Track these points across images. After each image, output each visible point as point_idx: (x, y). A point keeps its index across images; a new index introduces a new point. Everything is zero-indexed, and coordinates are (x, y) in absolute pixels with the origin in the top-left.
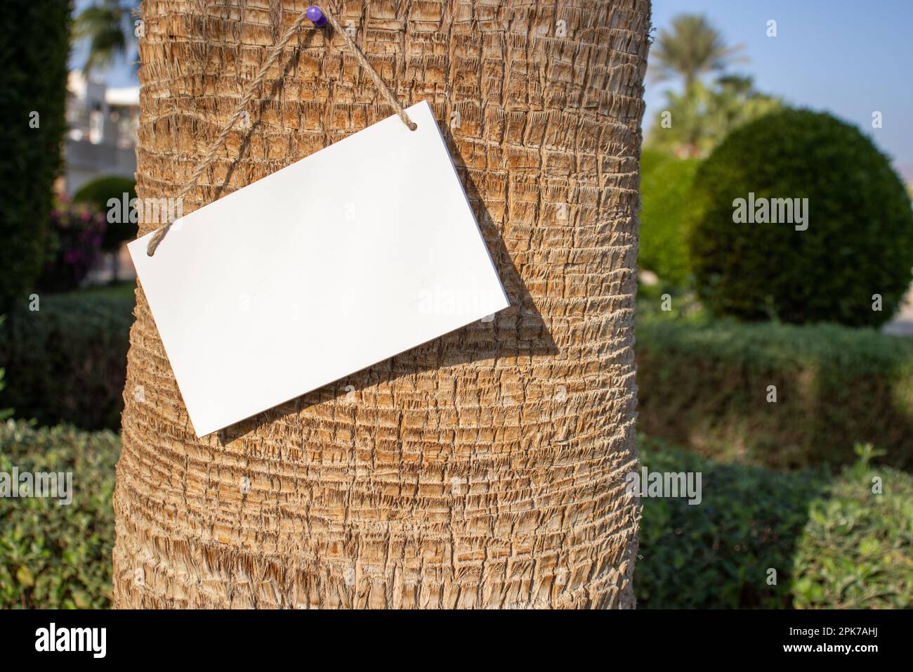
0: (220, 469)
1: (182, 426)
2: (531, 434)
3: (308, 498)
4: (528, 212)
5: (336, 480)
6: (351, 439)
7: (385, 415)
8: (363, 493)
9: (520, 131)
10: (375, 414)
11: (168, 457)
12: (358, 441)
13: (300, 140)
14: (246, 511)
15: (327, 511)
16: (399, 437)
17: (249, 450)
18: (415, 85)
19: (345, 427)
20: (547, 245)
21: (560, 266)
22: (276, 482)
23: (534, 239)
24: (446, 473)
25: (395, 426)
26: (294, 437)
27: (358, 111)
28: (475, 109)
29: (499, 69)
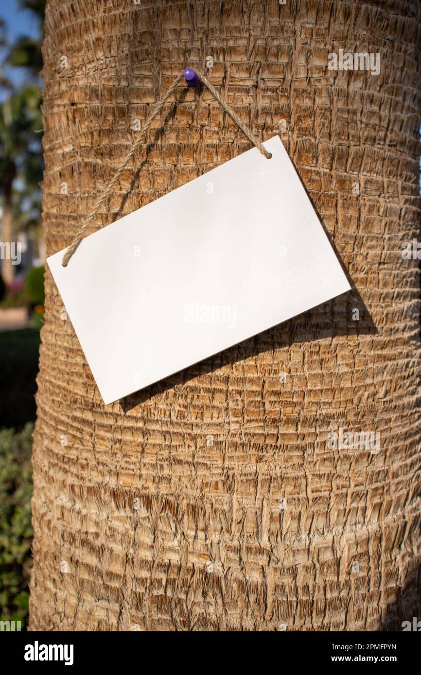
0: (123, 429)
1: (90, 398)
2: (360, 393)
3: (193, 448)
4: (352, 223)
5: (215, 433)
6: (226, 400)
7: (251, 381)
8: (236, 442)
9: (344, 161)
10: (243, 380)
11: (79, 422)
12: (231, 402)
13: (178, 172)
14: (146, 461)
15: (209, 457)
16: (262, 398)
17: (146, 413)
18: (266, 127)
19: (221, 391)
20: (366, 248)
21: (375, 264)
22: (167, 436)
23: (357, 243)
24: (299, 424)
25: (259, 389)
26: (181, 401)
27: (223, 148)
28: (312, 144)
29: (328, 113)
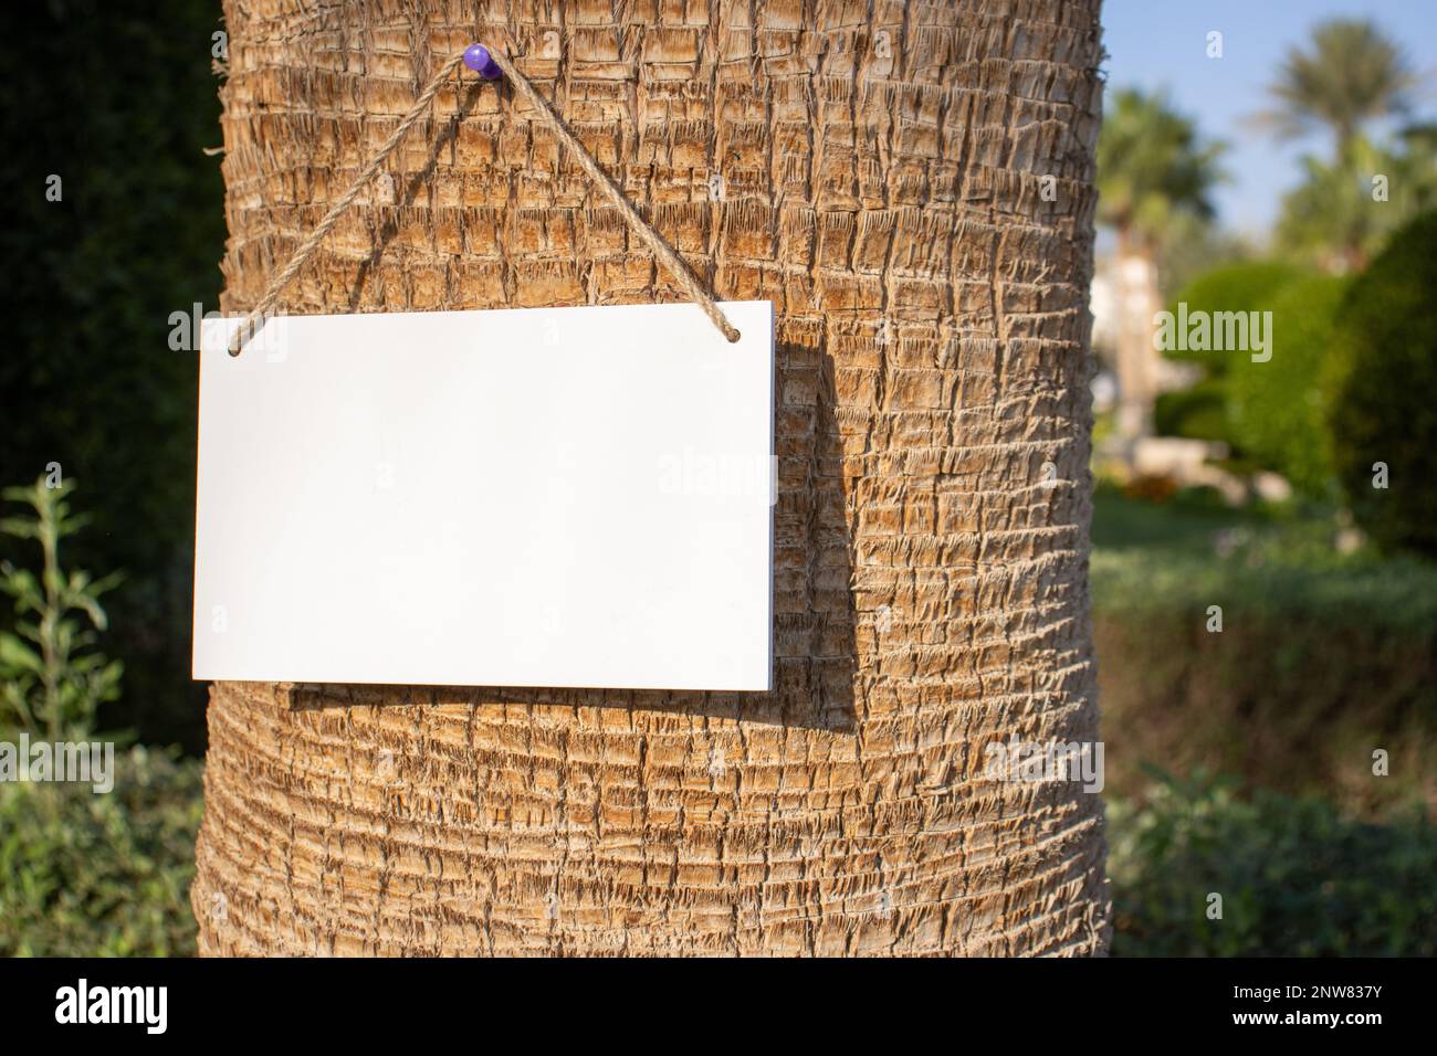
0: (344, 839)
1: (285, 765)
2: (880, 775)
3: (488, 889)
4: (863, 386)
5: (536, 856)
6: (559, 785)
7: (616, 743)
8: (580, 880)
9: (844, 245)
10: (600, 742)
11: (264, 816)
12: (572, 789)
13: (463, 273)
14: (388, 912)
15: (520, 911)
16: (641, 782)
17: (390, 805)
18: (655, 174)
19: (547, 764)
20: (900, 443)
21: (927, 478)
22: (433, 858)
23: (875, 432)
24: (726, 844)
25: (634, 762)
26: (464, 782)
27: (558, 221)
28: (760, 210)
29: (802, 139)
